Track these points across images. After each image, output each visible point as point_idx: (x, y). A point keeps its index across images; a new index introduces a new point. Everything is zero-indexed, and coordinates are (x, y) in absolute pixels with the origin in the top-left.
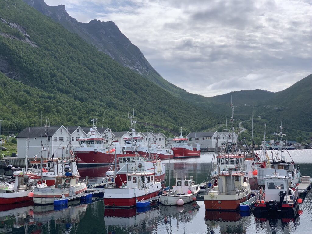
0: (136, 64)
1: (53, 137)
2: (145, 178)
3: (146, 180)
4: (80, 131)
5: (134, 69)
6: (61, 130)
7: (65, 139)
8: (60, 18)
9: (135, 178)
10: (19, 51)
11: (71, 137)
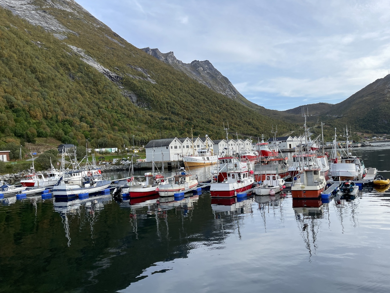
0: (226, 91)
1: (170, 146)
2: (241, 174)
3: (242, 176)
4: (188, 140)
5: (225, 94)
6: (175, 141)
7: (178, 147)
8: (170, 61)
9: (233, 175)
10: (144, 87)
11: (183, 145)
